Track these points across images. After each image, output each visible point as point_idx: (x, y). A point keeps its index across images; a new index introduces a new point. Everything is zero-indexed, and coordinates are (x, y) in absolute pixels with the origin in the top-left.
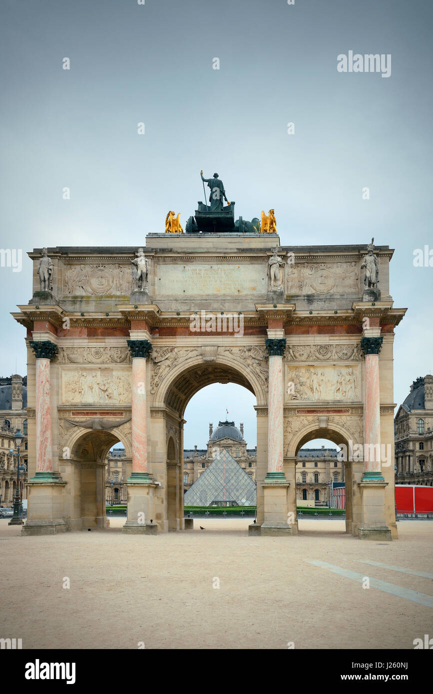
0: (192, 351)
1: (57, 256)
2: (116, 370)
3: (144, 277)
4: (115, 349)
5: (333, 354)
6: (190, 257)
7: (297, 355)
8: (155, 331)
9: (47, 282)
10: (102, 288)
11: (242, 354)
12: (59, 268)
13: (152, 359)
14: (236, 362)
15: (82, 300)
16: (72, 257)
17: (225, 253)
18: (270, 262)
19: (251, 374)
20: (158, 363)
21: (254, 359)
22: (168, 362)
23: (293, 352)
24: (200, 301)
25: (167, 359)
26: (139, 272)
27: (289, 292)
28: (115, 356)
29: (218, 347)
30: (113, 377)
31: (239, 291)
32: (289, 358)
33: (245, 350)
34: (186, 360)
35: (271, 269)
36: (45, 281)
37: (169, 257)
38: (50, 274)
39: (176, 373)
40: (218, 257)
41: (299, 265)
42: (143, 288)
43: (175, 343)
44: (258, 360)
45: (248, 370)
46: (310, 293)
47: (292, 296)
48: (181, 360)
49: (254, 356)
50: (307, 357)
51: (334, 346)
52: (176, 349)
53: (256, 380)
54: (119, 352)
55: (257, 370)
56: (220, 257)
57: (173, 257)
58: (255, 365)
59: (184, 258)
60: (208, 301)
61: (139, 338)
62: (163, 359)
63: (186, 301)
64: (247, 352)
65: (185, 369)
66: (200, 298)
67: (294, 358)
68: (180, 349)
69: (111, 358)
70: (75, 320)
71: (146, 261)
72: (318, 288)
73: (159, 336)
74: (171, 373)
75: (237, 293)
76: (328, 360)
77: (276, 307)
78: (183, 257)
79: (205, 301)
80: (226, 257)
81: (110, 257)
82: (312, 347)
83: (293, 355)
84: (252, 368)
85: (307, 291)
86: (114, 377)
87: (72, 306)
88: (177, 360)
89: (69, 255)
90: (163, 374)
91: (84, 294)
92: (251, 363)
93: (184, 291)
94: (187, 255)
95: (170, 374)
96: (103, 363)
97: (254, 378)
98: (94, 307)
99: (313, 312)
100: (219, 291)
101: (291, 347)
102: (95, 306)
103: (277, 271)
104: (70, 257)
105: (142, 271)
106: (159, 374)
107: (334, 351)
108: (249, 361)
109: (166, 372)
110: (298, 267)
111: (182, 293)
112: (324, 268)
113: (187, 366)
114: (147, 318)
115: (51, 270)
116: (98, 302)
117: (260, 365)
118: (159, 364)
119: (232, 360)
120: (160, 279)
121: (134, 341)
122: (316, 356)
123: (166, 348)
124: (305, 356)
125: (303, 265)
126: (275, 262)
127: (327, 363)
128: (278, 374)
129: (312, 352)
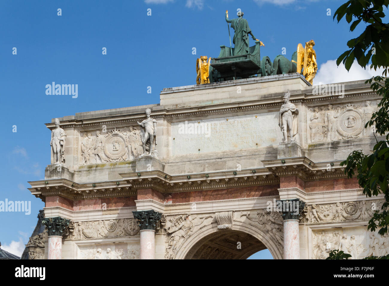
0: (207, 218)
1: (72, 125)
2: (131, 244)
3: (152, 140)
4: (128, 220)
5: (363, 213)
6: (203, 111)
7: (322, 216)
8: (168, 197)
9: (59, 154)
10: (117, 154)
11: (261, 219)
12: (75, 137)
13: (165, 230)
14: (254, 228)
15: (97, 169)
16: (87, 124)
17: (239, 103)
18: (282, 110)
19: (271, 242)
20: (172, 233)
21: (274, 223)
22: (182, 232)
23: (317, 212)
24: (214, 160)
25: (181, 229)
26: (146, 135)
27: (313, 141)
28: (129, 228)
29: (233, 211)
30: (127, 252)
31: (257, 144)
32: (313, 220)
33: (264, 213)
34: (201, 228)
35: (283, 117)
36: (57, 153)
37: (182, 114)
38: (62, 146)
39: (190, 244)
40: (233, 108)
41: (322, 107)
42: (151, 152)
43: (188, 210)
44: (278, 224)
45: (267, 237)
46: (336, 140)
47: (315, 146)
48: (195, 229)
49: (273, 220)
50: (332, 218)
51: (364, 202)
52: (190, 217)
53: (276, 249)
54: (133, 224)
55: (277, 237)
56: (235, 108)
57: (186, 113)
58: (274, 230)
59: (198, 113)
60: (222, 160)
61: (145, 208)
62: (177, 229)
63: (200, 162)
64: (266, 216)
65: (199, 239)
66: (215, 157)
67: (318, 219)
68: (196, 216)
69: (125, 231)
70: (87, 192)
71: (154, 122)
72: (344, 133)
73: (173, 203)
74: (185, 244)
75: (255, 147)
76: (357, 220)
77: (284, 163)
78: (196, 112)
79: (220, 160)
80: (241, 107)
81: (123, 120)
82: (338, 204)
83: (317, 217)
84: (272, 234)
85: (333, 137)
86: (129, 252)
87: (87, 176)
88: (191, 230)
89: (84, 123)
90: (177, 246)
91: (99, 162)
92: (270, 229)
93: (199, 150)
94: (200, 110)
95: (184, 246)
96: (117, 237)
97: (274, 246)
98: (107, 175)
99: (334, 164)
100: (235, 146)
101: (314, 206)
102: (109, 174)
103: (290, 120)
104: (85, 124)
105: (149, 133)
106: (173, 247)
107: (364, 209)
108: (269, 227)
109: (180, 243)
110: (322, 110)
111: (197, 153)
112: (351, 108)
113: (202, 236)
114: (152, 185)
115: (63, 141)
116: (112, 170)
117: (280, 231)
118: (173, 235)
119: (250, 227)
120: (174, 139)
121: (140, 212)
122: (343, 216)
123: (179, 216)
124: (331, 217)
125: (326, 108)
126: (287, 109)
127: (356, 223)
128: (292, 242)
129: (339, 211)
